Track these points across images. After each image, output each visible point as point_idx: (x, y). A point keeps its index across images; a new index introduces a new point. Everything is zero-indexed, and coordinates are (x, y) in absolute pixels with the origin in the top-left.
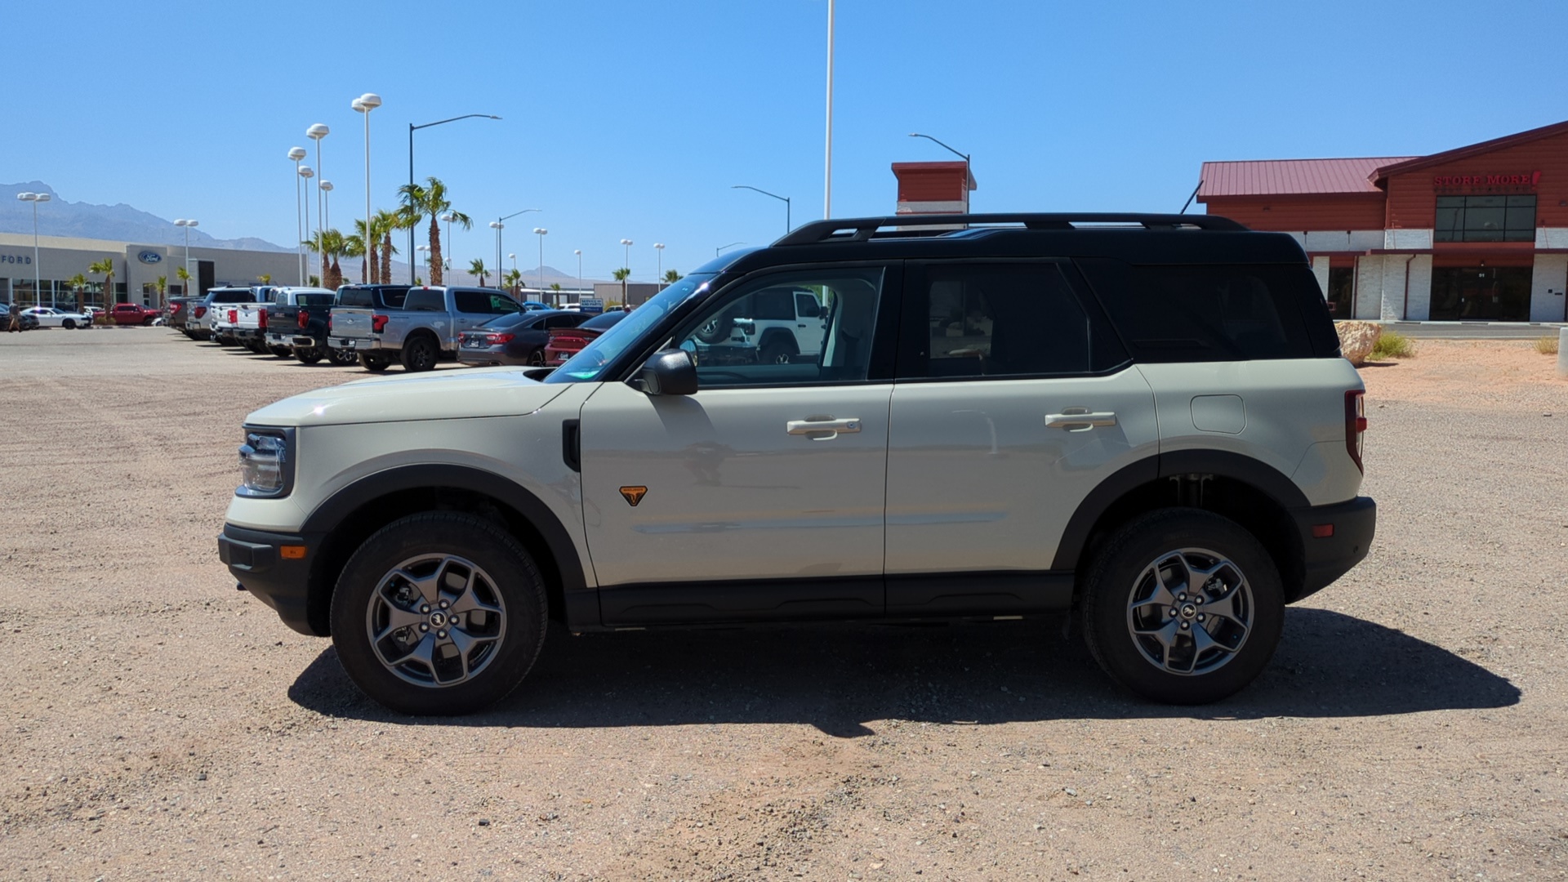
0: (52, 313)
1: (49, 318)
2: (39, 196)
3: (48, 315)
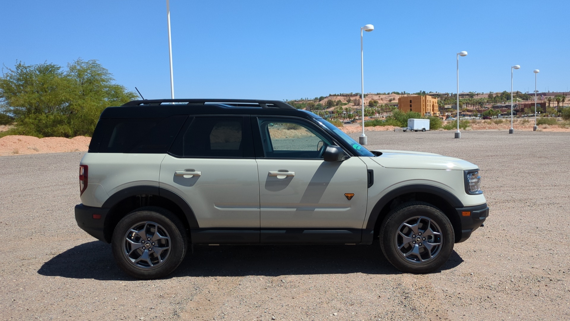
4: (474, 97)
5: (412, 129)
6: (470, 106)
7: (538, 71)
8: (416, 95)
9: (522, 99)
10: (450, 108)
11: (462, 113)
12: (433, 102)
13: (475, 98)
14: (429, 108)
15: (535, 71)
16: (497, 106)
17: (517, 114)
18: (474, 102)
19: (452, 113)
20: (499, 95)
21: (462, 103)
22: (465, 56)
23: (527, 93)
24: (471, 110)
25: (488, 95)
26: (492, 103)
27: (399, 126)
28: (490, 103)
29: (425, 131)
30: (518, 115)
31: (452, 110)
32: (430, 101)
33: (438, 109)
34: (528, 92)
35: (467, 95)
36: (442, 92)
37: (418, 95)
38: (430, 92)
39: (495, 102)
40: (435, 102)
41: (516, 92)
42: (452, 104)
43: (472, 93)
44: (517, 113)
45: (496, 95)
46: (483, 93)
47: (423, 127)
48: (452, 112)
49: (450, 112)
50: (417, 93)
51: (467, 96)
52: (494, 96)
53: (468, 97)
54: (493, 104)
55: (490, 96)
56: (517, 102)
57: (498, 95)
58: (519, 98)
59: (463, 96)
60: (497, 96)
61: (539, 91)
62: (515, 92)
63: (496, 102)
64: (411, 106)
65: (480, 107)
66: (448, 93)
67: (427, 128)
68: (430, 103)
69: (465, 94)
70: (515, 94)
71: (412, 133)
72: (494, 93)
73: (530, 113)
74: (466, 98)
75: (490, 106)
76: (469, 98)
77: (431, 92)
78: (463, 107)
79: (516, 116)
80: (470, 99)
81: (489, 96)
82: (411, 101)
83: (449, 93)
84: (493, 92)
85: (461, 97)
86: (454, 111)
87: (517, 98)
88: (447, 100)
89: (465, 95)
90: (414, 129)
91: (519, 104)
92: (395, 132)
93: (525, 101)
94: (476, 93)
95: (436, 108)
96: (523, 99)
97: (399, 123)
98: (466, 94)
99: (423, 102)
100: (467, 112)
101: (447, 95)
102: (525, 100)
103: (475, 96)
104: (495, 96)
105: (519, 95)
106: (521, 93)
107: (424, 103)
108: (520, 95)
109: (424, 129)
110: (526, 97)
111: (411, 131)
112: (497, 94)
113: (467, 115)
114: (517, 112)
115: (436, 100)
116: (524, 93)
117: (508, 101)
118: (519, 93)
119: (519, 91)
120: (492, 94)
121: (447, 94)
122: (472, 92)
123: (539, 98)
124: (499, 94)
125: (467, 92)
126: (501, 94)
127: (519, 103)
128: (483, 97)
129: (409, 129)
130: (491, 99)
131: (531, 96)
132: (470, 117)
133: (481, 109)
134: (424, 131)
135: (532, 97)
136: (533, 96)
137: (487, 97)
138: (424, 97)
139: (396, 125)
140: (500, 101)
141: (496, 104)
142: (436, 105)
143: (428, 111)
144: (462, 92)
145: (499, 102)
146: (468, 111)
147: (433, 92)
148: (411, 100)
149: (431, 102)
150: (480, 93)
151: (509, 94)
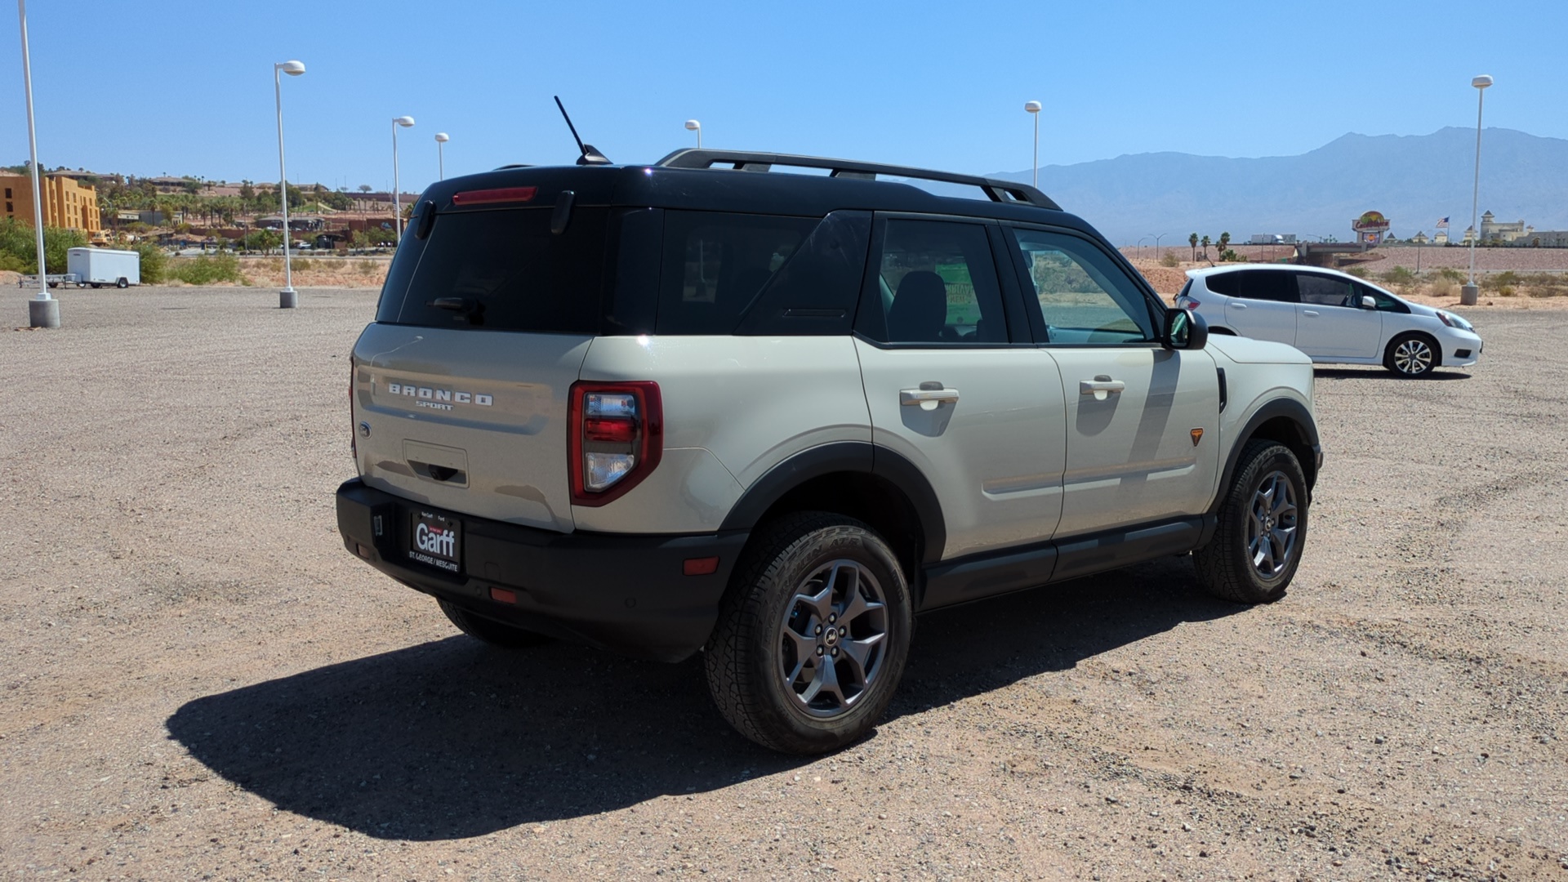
4: (200, 191)
5: (85, 280)
6: (191, 217)
7: (446, 136)
8: (11, 175)
9: (331, 205)
10: (133, 221)
11: (173, 238)
12: (85, 198)
13: (203, 193)
14: (73, 217)
15: (440, 137)
16: (270, 221)
17: (334, 247)
18: (204, 206)
19: (144, 235)
20: (271, 191)
21: (171, 208)
22: (300, 76)
23: (342, 191)
24: (199, 229)
25: (238, 190)
26: (252, 211)
27: (15, 270)
28: (248, 212)
29: (127, 285)
30: (338, 248)
31: (142, 225)
32: (74, 195)
33: (99, 220)
34: (345, 189)
35: (179, 184)
36: (98, 170)
37: (18, 173)
38: (58, 167)
39: (259, 210)
40: (91, 200)
41: (314, 187)
42: (138, 209)
43: (191, 179)
44: (335, 242)
45: (261, 191)
46: (224, 182)
47: (120, 276)
48: (143, 233)
49: (137, 232)
50: (12, 167)
51: (179, 189)
52: (257, 194)
53: (182, 191)
54: (257, 214)
55: (246, 191)
56: (319, 212)
57: (266, 189)
58: (323, 203)
59: (167, 187)
60: (265, 193)
61: (371, 187)
62: (311, 186)
63: (263, 209)
64: (10, 208)
65: (222, 221)
66: (118, 175)
67: (134, 277)
68: (75, 201)
69: (171, 180)
70: (312, 193)
71: (78, 291)
72: (255, 183)
73: (368, 243)
74: (175, 194)
75: (250, 221)
76: (184, 193)
77: (62, 168)
78: (173, 219)
79: (332, 250)
80: (190, 196)
81: (242, 192)
82: (8, 193)
83: (121, 174)
84: (251, 183)
85: (161, 190)
86: (151, 230)
87: (320, 204)
88: (121, 196)
89: (173, 184)
90: (92, 280)
91: (327, 219)
92: (21, 287)
93: (339, 211)
94: (205, 181)
95: (94, 219)
96: (334, 207)
97: (16, 261)
98: (175, 181)
99: (52, 199)
100: (191, 236)
101: (117, 181)
102: (339, 209)
103: (200, 188)
104: (260, 194)
105: (322, 196)
106: (326, 189)
107: (55, 201)
108: (326, 195)
109: (123, 280)
110: (340, 201)
111: (78, 285)
112: (262, 187)
113: (194, 244)
114: (333, 240)
115: (91, 194)
116: (334, 190)
117: (296, 208)
118: (322, 190)
119: (321, 183)
120: (251, 188)
121: (118, 179)
122: (193, 177)
123: (373, 206)
124: (269, 188)
125: (177, 177)
126: (274, 189)
127: (324, 216)
128: (226, 192)
129: (73, 278)
130: (249, 200)
131: (355, 200)
132: (203, 248)
133: (227, 228)
134: (124, 286)
135: (356, 202)
136: (359, 201)
137: (236, 193)
138: (54, 183)
139: (6, 265)
140: (275, 207)
141: (265, 217)
142: (94, 208)
143: (69, 225)
144: (163, 176)
145: (271, 212)
146: (193, 231)
147: (68, 169)
148: (9, 187)
149: (78, 198)
150: (215, 180)
151: (295, 189)
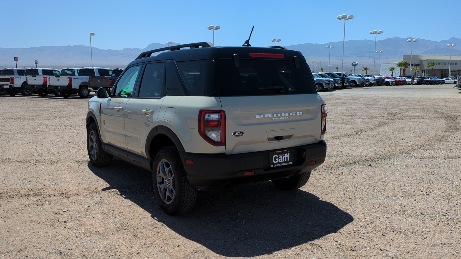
0: (451, 79)
1: (450, 81)
2: (453, 45)
3: (450, 80)
